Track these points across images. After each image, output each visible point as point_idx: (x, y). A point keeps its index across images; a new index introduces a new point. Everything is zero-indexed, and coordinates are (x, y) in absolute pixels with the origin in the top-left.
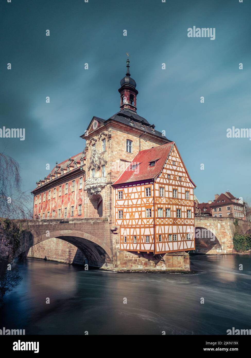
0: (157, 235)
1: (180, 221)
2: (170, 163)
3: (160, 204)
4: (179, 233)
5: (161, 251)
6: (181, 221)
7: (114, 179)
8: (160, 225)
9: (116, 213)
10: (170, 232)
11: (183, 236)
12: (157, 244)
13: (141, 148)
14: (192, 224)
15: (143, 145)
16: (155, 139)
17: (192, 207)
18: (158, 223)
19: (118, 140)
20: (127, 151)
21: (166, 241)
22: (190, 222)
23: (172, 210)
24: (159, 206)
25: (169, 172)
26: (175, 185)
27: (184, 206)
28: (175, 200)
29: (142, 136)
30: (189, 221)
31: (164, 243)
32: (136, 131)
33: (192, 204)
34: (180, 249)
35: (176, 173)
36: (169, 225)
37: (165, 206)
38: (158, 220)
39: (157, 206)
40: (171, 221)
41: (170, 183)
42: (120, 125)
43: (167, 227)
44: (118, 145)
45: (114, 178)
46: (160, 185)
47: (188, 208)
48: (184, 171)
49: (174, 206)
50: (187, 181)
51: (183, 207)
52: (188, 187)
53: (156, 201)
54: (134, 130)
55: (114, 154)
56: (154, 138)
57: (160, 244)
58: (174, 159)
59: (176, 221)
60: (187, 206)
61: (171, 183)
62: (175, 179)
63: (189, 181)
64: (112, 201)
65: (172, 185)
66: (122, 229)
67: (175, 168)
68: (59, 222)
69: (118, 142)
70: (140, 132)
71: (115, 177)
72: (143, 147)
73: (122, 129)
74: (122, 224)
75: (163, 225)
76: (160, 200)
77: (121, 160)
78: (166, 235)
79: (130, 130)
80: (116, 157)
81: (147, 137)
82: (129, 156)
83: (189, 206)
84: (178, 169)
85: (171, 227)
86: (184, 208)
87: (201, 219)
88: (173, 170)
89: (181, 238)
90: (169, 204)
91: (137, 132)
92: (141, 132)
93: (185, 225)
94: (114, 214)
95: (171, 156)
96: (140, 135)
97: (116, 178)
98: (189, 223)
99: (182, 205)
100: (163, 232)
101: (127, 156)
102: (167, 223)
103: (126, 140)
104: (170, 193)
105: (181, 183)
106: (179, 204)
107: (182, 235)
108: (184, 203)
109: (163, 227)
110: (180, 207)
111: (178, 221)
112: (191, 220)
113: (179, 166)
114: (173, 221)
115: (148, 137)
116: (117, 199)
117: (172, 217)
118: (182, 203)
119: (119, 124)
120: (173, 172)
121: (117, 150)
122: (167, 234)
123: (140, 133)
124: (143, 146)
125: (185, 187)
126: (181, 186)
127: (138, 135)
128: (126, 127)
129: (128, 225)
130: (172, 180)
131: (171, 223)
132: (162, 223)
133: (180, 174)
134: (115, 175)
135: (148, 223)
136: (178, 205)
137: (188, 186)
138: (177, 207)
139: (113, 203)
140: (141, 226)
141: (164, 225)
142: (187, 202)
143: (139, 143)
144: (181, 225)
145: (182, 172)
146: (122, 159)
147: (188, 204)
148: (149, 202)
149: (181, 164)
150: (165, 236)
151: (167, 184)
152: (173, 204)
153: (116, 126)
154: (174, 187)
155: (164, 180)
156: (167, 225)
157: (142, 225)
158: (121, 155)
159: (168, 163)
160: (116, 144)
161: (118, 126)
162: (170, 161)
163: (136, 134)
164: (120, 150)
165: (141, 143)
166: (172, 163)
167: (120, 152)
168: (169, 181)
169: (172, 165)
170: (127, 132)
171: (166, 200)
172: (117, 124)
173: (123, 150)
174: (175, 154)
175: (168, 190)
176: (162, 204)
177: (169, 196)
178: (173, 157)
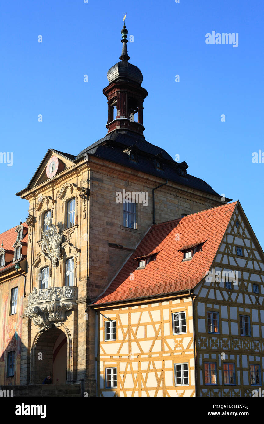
2: (229, 252)
7: (95, 291)
9: (99, 372)
13: (157, 217)
15: (160, 210)
23: (238, 366)
24: (206, 356)
26: (244, 306)
29: (158, 189)
32: (145, 179)
35: (246, 276)
39: (202, 357)
41: (232, 300)
44: (104, 212)
45: (94, 288)
49: (245, 357)
54: (139, 177)
58: (239, 242)
61: (234, 301)
62: (243, 290)
65: (237, 305)
67: (241, 262)
69: (103, 205)
72: (160, 215)
73: (114, 175)
76: (209, 342)
77: (111, 246)
79: (132, 177)
80: (99, 239)
81: (170, 192)
82: (130, 236)
84: (250, 266)
88: (237, 268)
91: (147, 179)
92: (158, 181)
94: (94, 376)
95: (232, 234)
96: (154, 187)
97: (100, 289)
99: (262, 354)
101: (124, 237)
104: (232, 323)
106: (256, 350)
113: (251, 260)
115: (172, 191)
116: (101, 340)
117: (239, 384)
121: (101, 222)
123: (155, 182)
124: (162, 213)
126: (260, 307)
127: (151, 186)
128: (123, 170)
130: (236, 291)
133: (255, 278)
134: (97, 282)
139: (93, 348)
143: (152, 206)
145: (261, 273)
146: (112, 242)
148: (182, 346)
151: (224, 303)
152: (240, 352)
153: (100, 169)
154: (241, 310)
158: (110, 235)
159: (226, 252)
160: (100, 211)
161: (104, 168)
162: (230, 247)
163: (144, 186)
164: (108, 223)
165: (156, 207)
166: (234, 252)
167: (108, 227)
168: (230, 296)
169: (234, 256)
170: (124, 182)
171: (223, 341)
172: (102, 166)
173: (116, 222)
174: (241, 231)
175: (228, 317)
176: (214, 351)
177: (230, 332)
178: (237, 237)
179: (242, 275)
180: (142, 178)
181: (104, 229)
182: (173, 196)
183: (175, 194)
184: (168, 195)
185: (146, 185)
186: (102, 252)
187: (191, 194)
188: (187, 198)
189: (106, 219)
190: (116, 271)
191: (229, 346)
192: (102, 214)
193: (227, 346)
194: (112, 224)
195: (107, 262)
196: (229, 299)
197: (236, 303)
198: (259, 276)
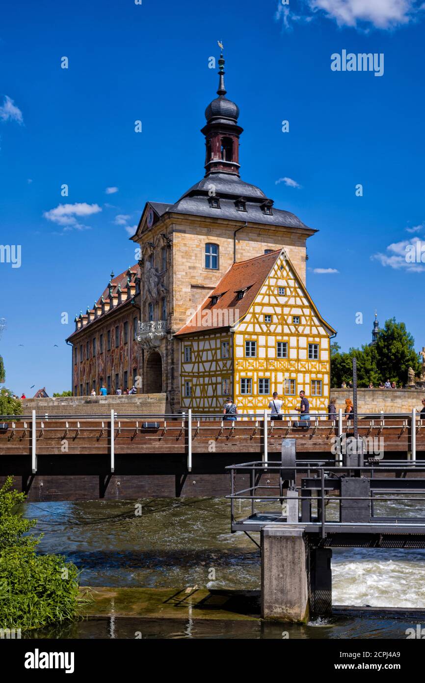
2: (271, 293)
3: (246, 370)
8: (245, 407)
14: (322, 405)
17: (323, 373)
18: (241, 405)
22: (318, 402)
23: (273, 380)
24: (243, 374)
25: (268, 310)
26: (283, 334)
27: (305, 372)
28: (282, 363)
30: (315, 400)
33: (326, 368)
35: (286, 310)
37: (257, 375)
38: (240, 398)
39: (240, 374)
41: (270, 331)
46: (246, 336)
47: (313, 376)
48: (306, 303)
49: (280, 374)
50: (313, 323)
51: (301, 375)
52: (314, 336)
53: (237, 366)
58: (282, 283)
60: (311, 372)
61: (272, 331)
62: (283, 322)
63: (317, 323)
64: (175, 363)
65: (276, 335)
67: (282, 300)
74: (191, 406)
75: (251, 408)
76: (246, 363)
83: (319, 372)
84: (292, 301)
86: (304, 376)
88: (278, 305)
90: (267, 370)
95: (275, 278)
98: (316, 405)
99: (298, 371)
102: (260, 405)
104: (269, 349)
105: (297, 329)
106: (292, 369)
108: (305, 368)
110: (294, 375)
111: (288, 401)
112: (322, 400)
113: (293, 297)
116: (183, 361)
118: (300, 366)
120: (278, 310)
125: (307, 336)
126: (298, 335)
130: (275, 324)
132: (250, 405)
133: (297, 312)
136: (288, 371)
137: (315, 332)
138: (287, 375)
141: (255, 407)
142: (312, 365)
145: (302, 307)
147: (316, 368)
148: (226, 367)
149: (299, 291)
151: (263, 334)
152: (276, 370)
154: (279, 338)
155: (257, 326)
156: (260, 407)
159: (267, 293)
162: (272, 288)
166: (276, 292)
168: (268, 328)
169: (275, 296)
171: (259, 363)
174: (285, 274)
175: (265, 344)
176: (251, 371)
177: (267, 356)
178: (280, 279)
179: (282, 310)
191: (265, 366)
193: (263, 366)
196: (267, 330)
197: (274, 333)
198: (300, 309)
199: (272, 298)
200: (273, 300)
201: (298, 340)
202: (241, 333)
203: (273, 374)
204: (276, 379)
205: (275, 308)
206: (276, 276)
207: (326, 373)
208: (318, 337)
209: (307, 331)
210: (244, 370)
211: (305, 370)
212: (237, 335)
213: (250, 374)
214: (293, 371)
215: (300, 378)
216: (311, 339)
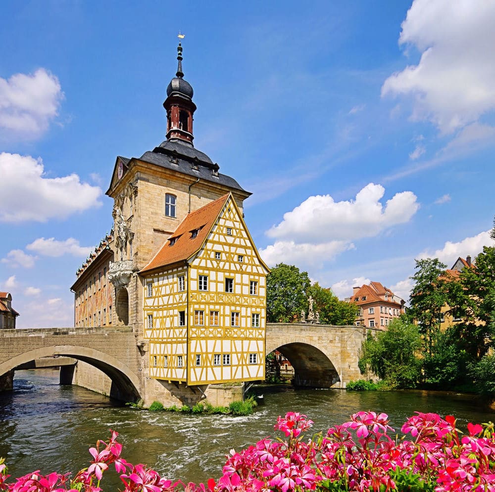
0: (193, 356)
1: (237, 332)
2: (220, 232)
3: (199, 303)
4: (234, 353)
5: (198, 380)
6: (239, 333)
7: (142, 263)
8: (198, 338)
9: (145, 318)
10: (218, 350)
11: (242, 357)
12: (192, 369)
13: (192, 208)
14: (260, 336)
15: (195, 202)
16: (219, 190)
17: (261, 308)
18: (194, 335)
19: (150, 196)
20: (167, 214)
21: (209, 364)
22: (257, 333)
23: (222, 313)
24: (197, 307)
25: (218, 248)
26: (230, 271)
27: (247, 307)
28: (229, 297)
29: (194, 186)
30: (256, 331)
31: (205, 369)
32: (181, 178)
33: (263, 303)
34: (235, 378)
35: (233, 249)
36: (215, 338)
37: (209, 307)
38: (194, 330)
39: (193, 307)
40: (219, 332)
41: (219, 267)
42: (153, 168)
43: (211, 343)
44: (150, 205)
45: (142, 261)
46: (200, 271)
47: (254, 310)
48: (249, 244)
49: (227, 308)
50: (253, 263)
51: (244, 309)
52: (254, 274)
53: (191, 299)
54: (178, 177)
55: (143, 220)
56: (216, 188)
57: (198, 370)
58: (229, 224)
59: (230, 333)
60: (252, 307)
61: (221, 268)
62: (230, 261)
63: (257, 262)
64: (139, 299)
65: (224, 271)
66: (152, 345)
67: (230, 240)
68: (52, 333)
69: (149, 200)
70: (189, 179)
71: (144, 260)
72: (195, 206)
73: (157, 176)
74: (152, 337)
75: (203, 338)
76: (199, 297)
77: (155, 230)
78: (210, 356)
79: (172, 177)
80: (146, 225)
81: (204, 188)
82: (170, 222)
83: (258, 307)
84: (237, 242)
85: (219, 342)
86: (247, 310)
87: (302, 330)
88: (226, 244)
89: (239, 361)
90: (216, 304)
91: (184, 178)
92: (192, 179)
93: (246, 338)
94: (142, 320)
95: (224, 219)
96: (190, 185)
97: (146, 262)
98: (256, 336)
99: (242, 306)
100: (204, 351)
101: (166, 224)
102: (211, 335)
103: (165, 195)
104: (219, 284)
105: (241, 267)
106: (237, 303)
107: (239, 355)
108: (247, 302)
109: (203, 342)
110: (238, 309)
111: (234, 332)
112: (260, 331)
113: (238, 237)
114: (224, 332)
115: (205, 187)
116: (146, 297)
117: (222, 325)
118: (243, 301)
119: (150, 166)
120: (227, 248)
121: (147, 212)
122: (210, 353)
123: (190, 181)
124: (196, 204)
125: (249, 274)
126: (242, 273)
127: (187, 184)
128: (163, 171)
129: (158, 338)
130: (224, 261)
131: (219, 335)
132: (203, 335)
133: (241, 251)
134: (144, 256)
135: (181, 336)
136: (234, 304)
137: (255, 271)
138: (233, 308)
139: (141, 302)
140: (173, 340)
141: (206, 338)
142: (253, 300)
143: (188, 199)
144: (238, 338)
145: (246, 247)
146: (156, 228)
147: (255, 303)
148: (182, 300)
149: (244, 233)
150: (207, 357)
151: (213, 269)
152: (224, 304)
153: (145, 171)
154: (227, 274)
155: (209, 261)
156: (211, 338)
157: (174, 338)
158: (155, 222)
159: (218, 231)
160: (146, 203)
161: (148, 170)
162: (222, 228)
163: (182, 184)
164: (152, 213)
165: (191, 200)
166: (225, 232)
167: (153, 216)
168: (218, 264)
169: (224, 235)
170: (166, 181)
171: (211, 296)
172: (146, 168)
173: (159, 212)
174: (232, 216)
175: (215, 279)
176: (203, 303)
177: (217, 291)
178: (228, 220)
179: (230, 248)
180: (179, 177)
181: (149, 217)
182: (206, 192)
183: (207, 189)
184: (201, 190)
185: (184, 183)
186: (148, 235)
187: (220, 189)
188: (217, 192)
189: (151, 210)
190: (158, 248)
191: (215, 300)
192: (148, 206)
193: (214, 299)
194: (156, 214)
195: (152, 242)
196: (217, 267)
197: (223, 269)
198: (244, 250)
199: (221, 237)
200: (222, 240)
201: (242, 278)
202: (195, 267)
203: (222, 307)
204: (224, 312)
205: (224, 246)
206: (225, 217)
207: (263, 307)
208: (257, 276)
209: (249, 270)
210: (197, 303)
211: (247, 304)
212: (192, 269)
213: (202, 307)
214: (238, 305)
215: (243, 311)
216: (252, 277)
